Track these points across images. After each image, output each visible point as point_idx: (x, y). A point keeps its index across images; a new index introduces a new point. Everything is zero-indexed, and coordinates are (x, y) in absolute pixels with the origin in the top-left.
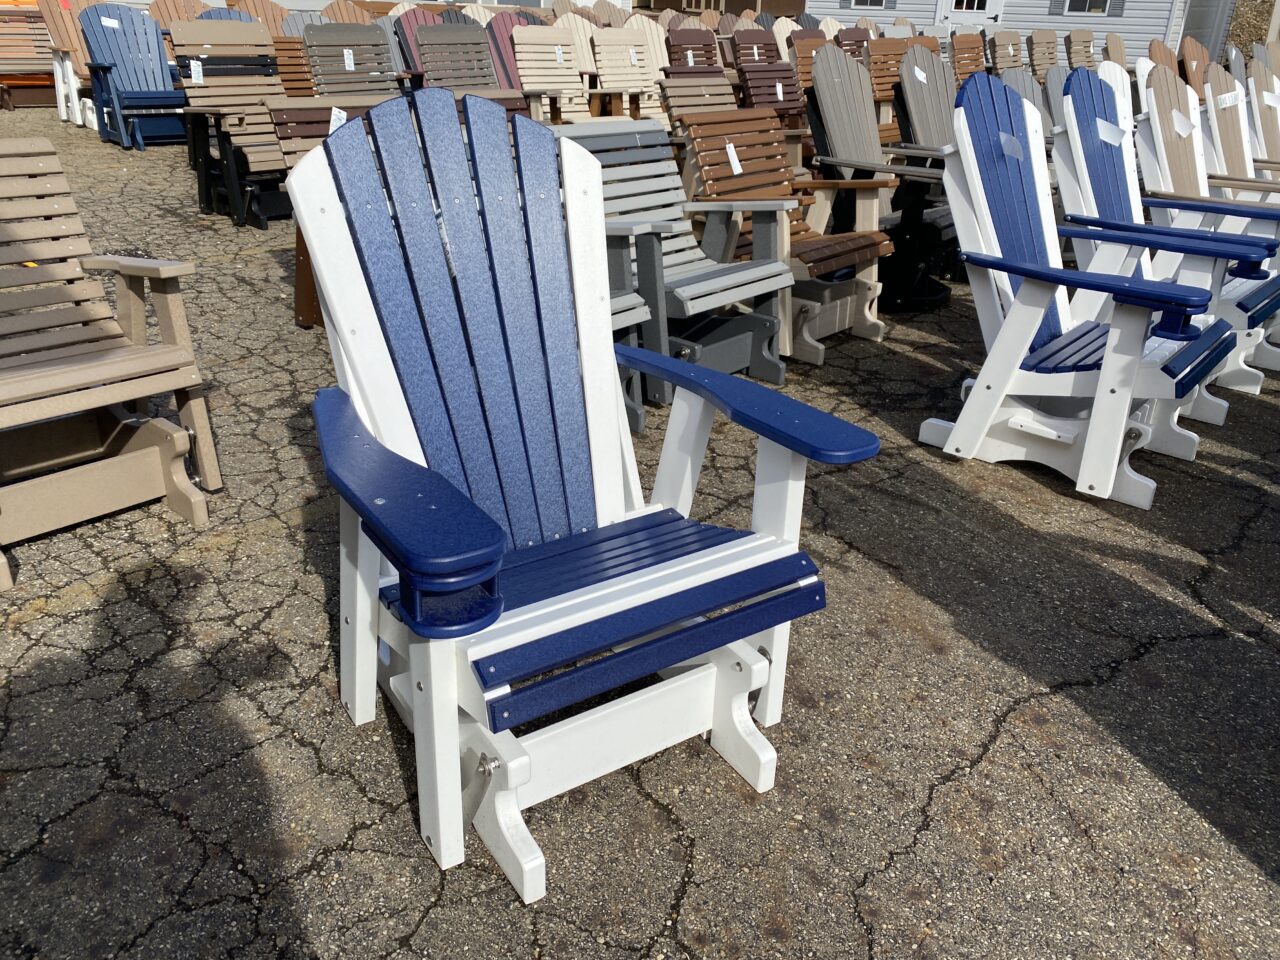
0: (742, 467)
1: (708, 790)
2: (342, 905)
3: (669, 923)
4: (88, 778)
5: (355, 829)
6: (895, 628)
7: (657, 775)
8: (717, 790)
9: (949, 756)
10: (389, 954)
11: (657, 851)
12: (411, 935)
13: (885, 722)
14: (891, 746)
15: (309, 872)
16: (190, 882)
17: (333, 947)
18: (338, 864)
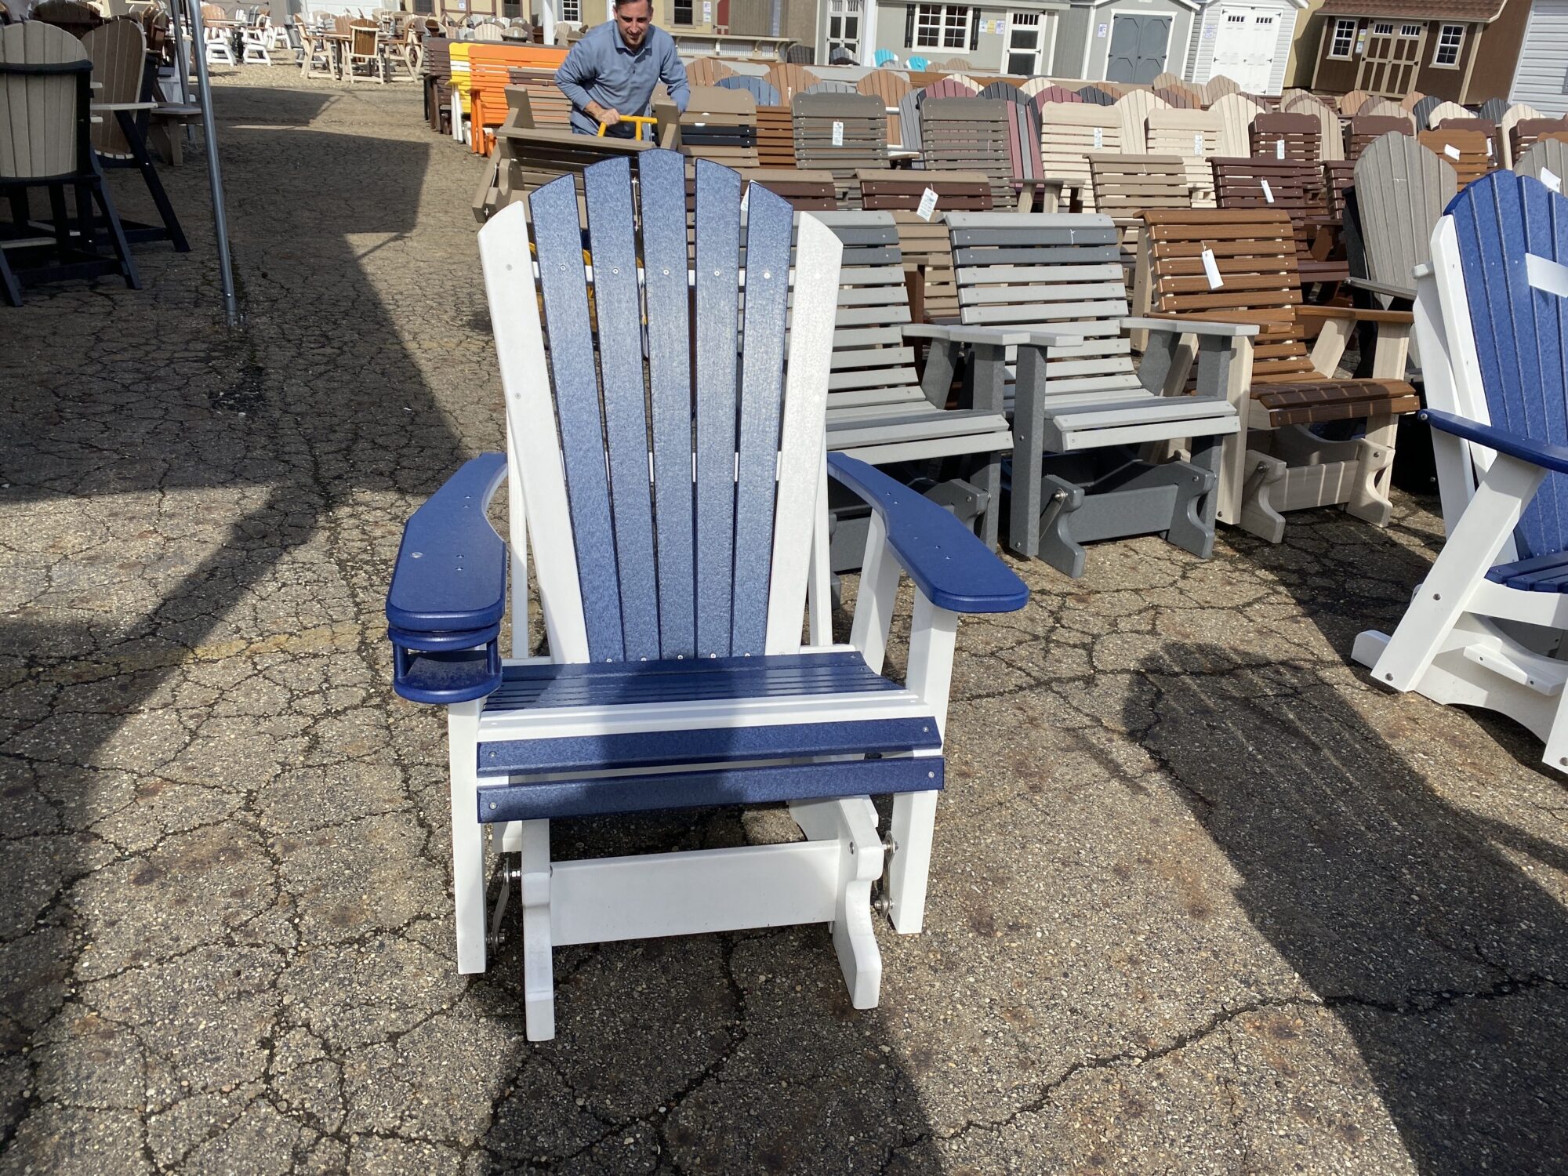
0: (1084, 646)
1: (799, 988)
2: (360, 984)
3: (663, 1110)
4: (224, 804)
5: (418, 918)
6: (1156, 873)
7: (752, 955)
8: (809, 991)
9: (1124, 1038)
10: (372, 1044)
11: (699, 1033)
12: (404, 1033)
13: (1066, 975)
14: (1056, 1004)
15: (351, 944)
16: (247, 922)
17: (328, 1019)
18: (382, 945)
